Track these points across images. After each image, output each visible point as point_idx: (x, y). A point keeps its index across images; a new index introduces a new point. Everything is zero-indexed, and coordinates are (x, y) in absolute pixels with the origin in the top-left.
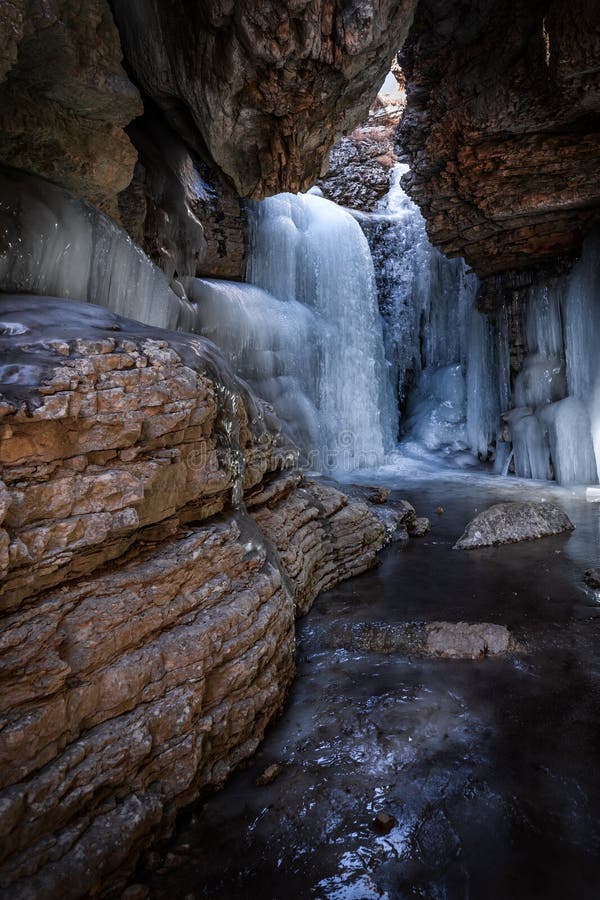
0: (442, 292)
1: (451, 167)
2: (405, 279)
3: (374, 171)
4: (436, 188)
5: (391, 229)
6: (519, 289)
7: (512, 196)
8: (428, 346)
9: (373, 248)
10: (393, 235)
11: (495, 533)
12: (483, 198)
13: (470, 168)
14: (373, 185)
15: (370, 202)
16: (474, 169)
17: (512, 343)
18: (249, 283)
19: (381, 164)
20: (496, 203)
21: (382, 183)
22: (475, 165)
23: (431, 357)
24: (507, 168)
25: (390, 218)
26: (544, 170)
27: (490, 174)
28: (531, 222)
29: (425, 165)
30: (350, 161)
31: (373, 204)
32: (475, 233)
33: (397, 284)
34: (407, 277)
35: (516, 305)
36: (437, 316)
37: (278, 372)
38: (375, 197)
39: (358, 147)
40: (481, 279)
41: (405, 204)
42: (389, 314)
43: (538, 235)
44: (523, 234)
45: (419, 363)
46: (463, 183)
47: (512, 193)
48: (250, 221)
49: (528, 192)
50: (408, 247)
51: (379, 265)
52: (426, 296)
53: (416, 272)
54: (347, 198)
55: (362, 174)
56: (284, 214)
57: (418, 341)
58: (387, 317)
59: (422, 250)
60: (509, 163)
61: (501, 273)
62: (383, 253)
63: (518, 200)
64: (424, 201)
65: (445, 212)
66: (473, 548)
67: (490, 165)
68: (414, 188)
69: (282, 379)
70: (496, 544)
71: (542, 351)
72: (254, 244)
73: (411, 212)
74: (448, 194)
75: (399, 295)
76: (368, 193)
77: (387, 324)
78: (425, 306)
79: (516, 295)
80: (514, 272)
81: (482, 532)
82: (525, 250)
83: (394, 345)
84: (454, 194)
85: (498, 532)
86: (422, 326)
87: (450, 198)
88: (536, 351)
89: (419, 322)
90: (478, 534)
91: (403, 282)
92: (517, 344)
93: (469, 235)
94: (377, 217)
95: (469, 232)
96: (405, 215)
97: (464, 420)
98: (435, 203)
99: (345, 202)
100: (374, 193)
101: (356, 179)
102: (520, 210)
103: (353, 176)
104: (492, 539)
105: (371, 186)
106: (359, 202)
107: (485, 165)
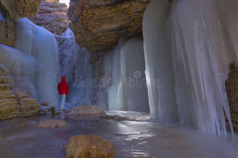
1: (81, 18)
2: (69, 55)
3: (62, 24)
4: (77, 25)
5: (66, 40)
6: (101, 56)
7: (98, 25)
9: (59, 46)
10: (66, 42)
11: (79, 112)
12: (90, 26)
13: (86, 17)
14: (61, 28)
15: (60, 33)
16: (87, 17)
17: (99, 72)
18: (16, 48)
19: (64, 22)
20: (93, 27)
21: (64, 28)
22: (87, 16)
24: (96, 16)
25: (65, 37)
26: (106, 16)
27: (91, 18)
28: (104, 34)
29: (74, 18)
30: (54, 20)
31: (61, 33)
32: (88, 39)
33: (67, 57)
34: (70, 55)
35: (100, 61)
37: (22, 75)
38: (62, 32)
39: (57, 17)
40: (91, 54)
41: (71, 34)
42: (63, 65)
43: (106, 39)
44: (102, 38)
45: (72, 80)
46: (84, 22)
47: (98, 24)
48: (17, 30)
49: (102, 24)
50: (71, 46)
51: (61, 51)
53: (73, 53)
54: (53, 31)
55: (58, 24)
56: (29, 29)
57: (72, 74)
58: (63, 66)
59: (75, 47)
60: (96, 14)
61: (97, 52)
62: (63, 47)
63: (99, 26)
64: (74, 30)
65: (80, 33)
66: (70, 115)
67: (91, 15)
68: (71, 26)
69: (24, 77)
70: (78, 115)
71: (107, 73)
72: (18, 37)
73: (72, 36)
74: (81, 27)
75: (66, 60)
76: (60, 30)
77: (62, 68)
78: (75, 64)
79: (100, 58)
80: (100, 51)
81: (75, 111)
82: (103, 44)
83: (64, 74)
84: (82, 27)
85: (80, 112)
86: (74, 70)
87: (82, 28)
88: (105, 73)
89: (73, 68)
90: (73, 112)
91: (68, 56)
92: (100, 72)
93: (87, 39)
94: (62, 37)
95: (87, 38)
96: (71, 37)
97: (84, 97)
98: (77, 30)
99: (53, 32)
100: (62, 30)
101: (56, 26)
102: (100, 29)
103: (55, 25)
104: (77, 113)
105: (60, 28)
106: (57, 32)
107: (90, 15)
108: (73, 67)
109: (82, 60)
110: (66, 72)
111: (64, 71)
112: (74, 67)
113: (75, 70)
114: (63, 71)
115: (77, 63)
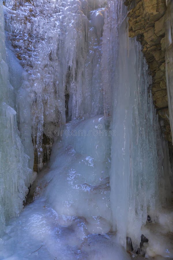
0: (88, 52)
8: (74, 102)
23: (76, 112)
36: (83, 74)
52: (72, 53)
78: (71, 64)
83: (33, 95)
86: (68, 82)
108: (65, 72)
109: (91, 52)
110: (37, 86)
111: (33, 84)
112: (69, 76)
113: (72, 85)
114: (26, 83)
115: (77, 63)
